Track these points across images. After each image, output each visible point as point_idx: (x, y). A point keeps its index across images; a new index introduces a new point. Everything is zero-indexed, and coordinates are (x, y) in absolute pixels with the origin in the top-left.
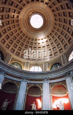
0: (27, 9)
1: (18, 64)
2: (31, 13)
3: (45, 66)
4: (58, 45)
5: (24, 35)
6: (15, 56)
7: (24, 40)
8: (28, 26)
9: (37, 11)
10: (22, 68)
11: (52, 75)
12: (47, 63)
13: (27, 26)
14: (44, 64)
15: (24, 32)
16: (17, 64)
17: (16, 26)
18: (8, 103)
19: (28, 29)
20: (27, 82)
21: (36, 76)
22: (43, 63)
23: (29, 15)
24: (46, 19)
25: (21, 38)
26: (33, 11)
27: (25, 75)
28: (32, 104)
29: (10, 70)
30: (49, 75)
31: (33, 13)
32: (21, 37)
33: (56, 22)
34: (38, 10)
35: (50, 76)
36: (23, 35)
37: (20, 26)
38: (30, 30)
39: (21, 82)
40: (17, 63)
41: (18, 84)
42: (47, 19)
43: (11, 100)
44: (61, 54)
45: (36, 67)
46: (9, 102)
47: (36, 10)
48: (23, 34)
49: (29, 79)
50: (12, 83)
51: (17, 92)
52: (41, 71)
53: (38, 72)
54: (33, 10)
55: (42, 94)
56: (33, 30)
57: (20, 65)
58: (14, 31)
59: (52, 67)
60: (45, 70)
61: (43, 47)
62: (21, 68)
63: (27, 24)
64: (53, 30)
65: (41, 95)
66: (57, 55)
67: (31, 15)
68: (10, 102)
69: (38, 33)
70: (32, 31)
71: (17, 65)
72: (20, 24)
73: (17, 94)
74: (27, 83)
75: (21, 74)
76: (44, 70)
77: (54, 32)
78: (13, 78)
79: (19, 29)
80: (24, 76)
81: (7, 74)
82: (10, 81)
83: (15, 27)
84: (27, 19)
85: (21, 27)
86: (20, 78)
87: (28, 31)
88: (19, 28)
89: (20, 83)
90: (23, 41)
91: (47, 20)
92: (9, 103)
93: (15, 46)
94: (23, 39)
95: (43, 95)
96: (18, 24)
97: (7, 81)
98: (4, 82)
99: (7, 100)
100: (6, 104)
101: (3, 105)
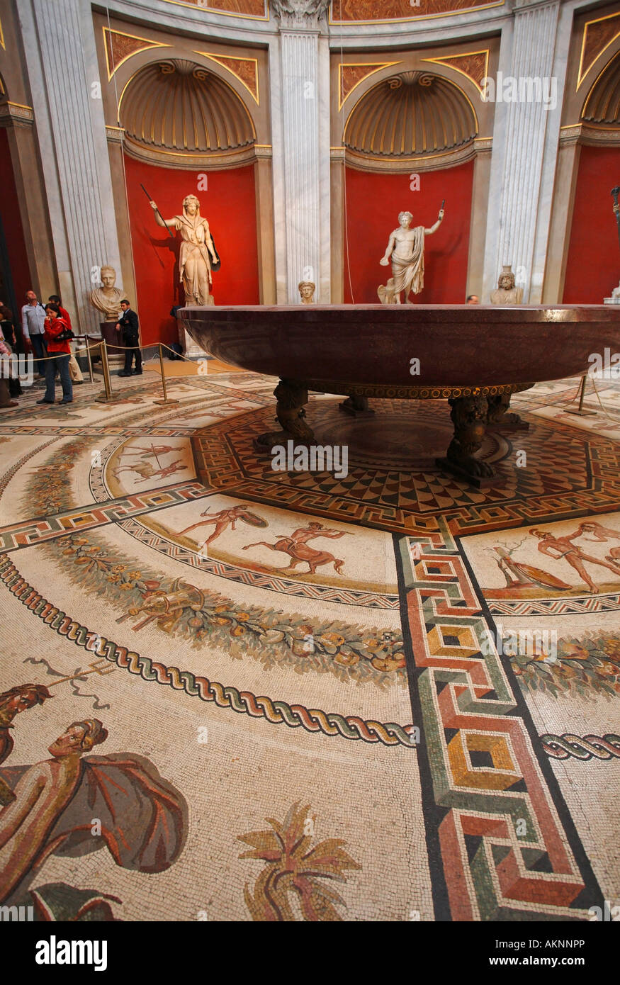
41: (476, 67)
46: (429, 227)
51: (477, 146)
68: (438, 223)
73: (479, 164)
97: (366, 74)
98: (346, 94)
99: (412, 216)
100: (413, 239)
101: (394, 247)
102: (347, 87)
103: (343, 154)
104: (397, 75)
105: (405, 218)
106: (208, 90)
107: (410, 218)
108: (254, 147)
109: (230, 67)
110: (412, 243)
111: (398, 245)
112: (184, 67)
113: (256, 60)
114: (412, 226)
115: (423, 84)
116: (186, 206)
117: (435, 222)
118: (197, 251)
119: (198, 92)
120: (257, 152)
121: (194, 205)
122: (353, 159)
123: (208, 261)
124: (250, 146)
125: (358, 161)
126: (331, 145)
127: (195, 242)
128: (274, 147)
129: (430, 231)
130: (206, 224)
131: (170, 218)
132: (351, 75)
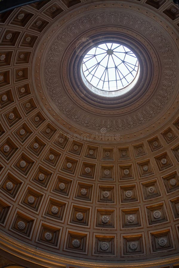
0: (68, 27)
5: (54, 130)
7: (52, 157)
8: (71, 91)
13: (66, 92)
19: (71, 105)
23: (77, 45)
25: (36, 145)
32: (37, 140)
34: (115, 26)
36: (48, 131)
48: (49, 126)
54: (92, 29)
56: (91, 108)
58: (7, 116)
61: (143, 185)
63: (67, 84)
70: (88, 111)
72: (33, 87)
79: (28, 105)
83: (10, 100)
85: (39, 98)
87: (70, 114)
88: (31, 101)
90: (48, 160)
93: (10, 185)
94: (47, 149)
96: (26, 87)
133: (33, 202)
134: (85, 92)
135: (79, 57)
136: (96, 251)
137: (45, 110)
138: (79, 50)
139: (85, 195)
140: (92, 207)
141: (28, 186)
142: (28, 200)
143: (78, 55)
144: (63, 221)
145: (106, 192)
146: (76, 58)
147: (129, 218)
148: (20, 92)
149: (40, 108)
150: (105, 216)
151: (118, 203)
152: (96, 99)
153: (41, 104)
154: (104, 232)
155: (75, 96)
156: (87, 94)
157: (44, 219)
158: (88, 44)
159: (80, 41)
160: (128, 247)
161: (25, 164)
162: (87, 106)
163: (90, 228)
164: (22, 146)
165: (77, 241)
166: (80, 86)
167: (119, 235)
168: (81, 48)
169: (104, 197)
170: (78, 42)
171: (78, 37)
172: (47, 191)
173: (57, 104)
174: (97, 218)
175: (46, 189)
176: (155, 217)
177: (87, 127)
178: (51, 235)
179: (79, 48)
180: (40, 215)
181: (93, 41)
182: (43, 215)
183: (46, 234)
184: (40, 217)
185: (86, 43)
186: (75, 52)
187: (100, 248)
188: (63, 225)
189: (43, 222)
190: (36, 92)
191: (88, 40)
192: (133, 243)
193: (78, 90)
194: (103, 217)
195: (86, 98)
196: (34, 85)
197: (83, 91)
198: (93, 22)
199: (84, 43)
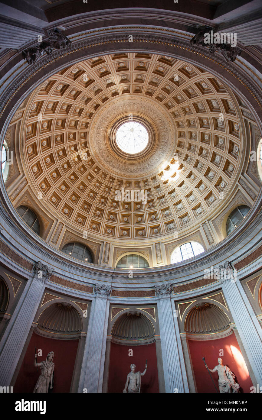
0: (98, 129)
1: (134, 258)
2: (109, 130)
3: (208, 233)
4: (213, 160)
5: (122, 182)
6: (120, 241)
8: (120, 159)
9: (118, 118)
10: (148, 264)
11: (235, 250)
12: (208, 221)
13: (118, 160)
14: (201, 229)
15: (117, 177)
16: (131, 258)
17: (94, 175)
18: (139, 374)
19: (124, 166)
20: (173, 300)
21: (192, 271)
22: (200, 227)
23: (108, 135)
24: (149, 120)
26: (111, 125)
27: (162, 279)
28: (216, 368)
29: (118, 280)
30: (228, 254)
31: (113, 127)
33: (173, 110)
34: (119, 115)
35: (233, 258)
36: (119, 183)
37: (103, 169)
38: (129, 164)
39: (156, 304)
40: (132, 255)
41: (151, 312)
42: (151, 119)
43: (146, 366)
44: (232, 176)
45: (186, 247)
46: (142, 372)
47: (115, 117)
48: (119, 181)
49: (177, 287)
50: (133, 313)
51: (156, 338)
52: (202, 250)
53: (195, 257)
54: (109, 123)
55: (231, 326)
56: (134, 162)
57: (141, 258)
58: (95, 186)
59: (228, 226)
60: (210, 243)
61: (178, 186)
62: (146, 265)
63: (116, 156)
64: (180, 132)
65: (232, 330)
66: (224, 187)
67: (113, 134)
68: (145, 370)
69: (151, 161)
70: (134, 164)
71: (133, 262)
72: (100, 166)
73: (157, 344)
74: (175, 301)
75: (148, 280)
76: (208, 247)
77: (184, 134)
78: (131, 300)
79: (103, 176)
80: (160, 284)
81: (113, 293)
82: (126, 310)
83: (93, 177)
84: (109, 146)
85: (106, 170)
86: (151, 293)
87: (126, 170)
88: (103, 173)
89: (156, 308)
91: (151, 122)
92: (142, 377)
93: (112, 216)
95: (235, 328)
96: (97, 167)
97: (120, 311)
98: (114, 316)
99: (135, 366)
100: (136, 378)
101: (129, 383)
102: (114, 314)
103: (111, 337)
104: (129, 312)
105: (133, 367)
106: (70, 311)
107: (135, 367)
108: (81, 333)
109: (79, 306)
110: (136, 380)
111: (131, 381)
112: (65, 304)
113: (88, 304)
114: (136, 371)
115: (137, 315)
116: (48, 357)
117: (144, 370)
118: (45, 381)
119: (67, 312)
120: (82, 335)
121: (52, 356)
122: (114, 339)
123: (48, 387)
124: (79, 332)
125: (116, 340)
126: (107, 334)
127: (46, 376)
128: (88, 333)
129: (143, 374)
130: (54, 366)
131: (40, 362)
132: (115, 311)
133: (127, 220)
134: (127, 156)
135: (113, 140)
136: (167, 230)
137: (112, 174)
138: (111, 136)
139: (152, 206)
140: (157, 210)
141: (121, 213)
142: (124, 220)
143: (112, 140)
144: (145, 223)
145: (162, 199)
146: (112, 141)
147: (178, 207)
148: (95, 171)
149: (109, 174)
150: (166, 211)
151: (170, 202)
152: (134, 156)
153: (109, 172)
154: (168, 219)
155: (123, 160)
156: (128, 156)
157: (135, 226)
158: (113, 132)
159: (108, 132)
160: (183, 222)
161: (115, 204)
162: (131, 162)
163: (160, 221)
164: (110, 196)
165: (156, 229)
166: (123, 154)
167: (176, 217)
168: (111, 135)
169: (162, 202)
170: (108, 133)
171: (106, 131)
172: (132, 212)
173: (117, 168)
174: (162, 214)
175: (131, 211)
176: (191, 200)
177: (137, 172)
178: (142, 232)
179: (110, 136)
180: (133, 225)
181: (114, 129)
182: (134, 224)
183: (139, 232)
184: (133, 226)
185: (112, 132)
186: (110, 139)
187: (169, 228)
188: (146, 225)
189: (135, 227)
190: (103, 168)
191: (112, 130)
192: (185, 218)
193: (123, 156)
194: (165, 212)
195: (129, 158)
196: (100, 165)
197: (126, 155)
198: (107, 119)
199: (111, 132)
